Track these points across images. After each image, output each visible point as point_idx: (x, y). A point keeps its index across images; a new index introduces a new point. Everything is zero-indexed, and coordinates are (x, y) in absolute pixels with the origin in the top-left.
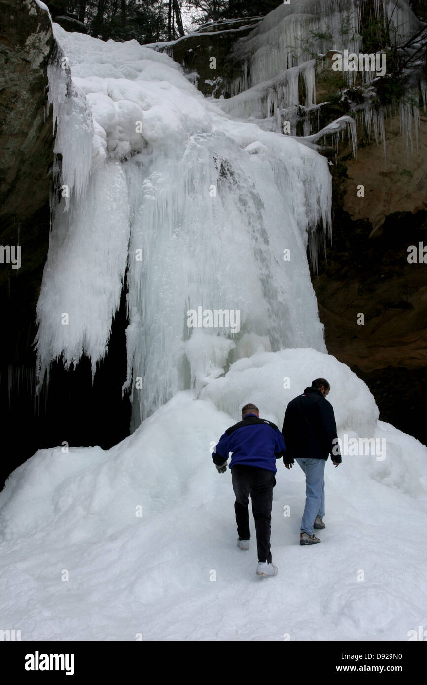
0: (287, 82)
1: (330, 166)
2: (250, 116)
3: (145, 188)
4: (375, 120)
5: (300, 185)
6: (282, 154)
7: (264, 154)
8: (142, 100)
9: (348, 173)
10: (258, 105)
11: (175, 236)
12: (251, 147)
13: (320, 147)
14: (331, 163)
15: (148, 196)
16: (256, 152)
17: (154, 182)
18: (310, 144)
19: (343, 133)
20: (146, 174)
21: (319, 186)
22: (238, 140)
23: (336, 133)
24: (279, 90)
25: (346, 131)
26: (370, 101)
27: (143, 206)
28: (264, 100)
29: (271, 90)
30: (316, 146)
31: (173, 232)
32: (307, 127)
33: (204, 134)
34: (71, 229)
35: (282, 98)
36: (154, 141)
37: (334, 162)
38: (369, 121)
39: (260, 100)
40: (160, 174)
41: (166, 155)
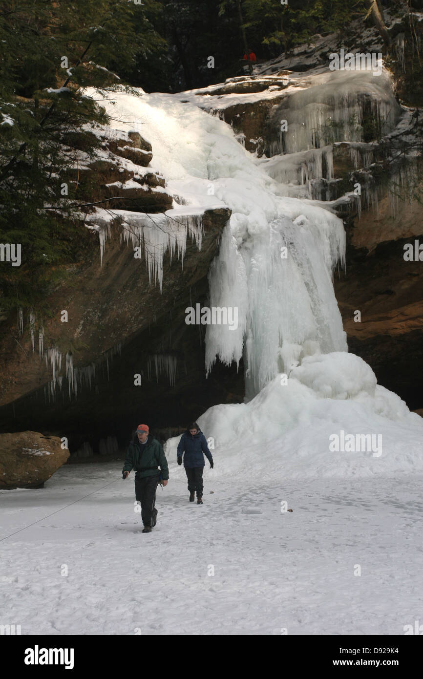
0: (314, 160)
1: (344, 225)
2: (289, 182)
3: (253, 264)
4: (372, 195)
5: (327, 241)
6: (316, 222)
7: (307, 226)
8: (245, 208)
9: (355, 224)
10: (295, 174)
11: (269, 291)
12: (298, 220)
13: (338, 212)
14: (345, 223)
15: (254, 269)
16: (302, 224)
17: (257, 260)
18: (332, 209)
19: (353, 205)
20: (251, 255)
21: (338, 240)
22: (290, 215)
23: (348, 204)
24: (309, 165)
25: (354, 203)
26: (369, 182)
27: (252, 275)
28: (299, 170)
29: (303, 165)
30: (335, 211)
31: (268, 288)
32: (328, 195)
33: (275, 221)
34: (223, 293)
35: (311, 170)
36: (254, 235)
37: (346, 222)
38: (369, 197)
39: (296, 171)
40: (260, 256)
41: (261, 242)
